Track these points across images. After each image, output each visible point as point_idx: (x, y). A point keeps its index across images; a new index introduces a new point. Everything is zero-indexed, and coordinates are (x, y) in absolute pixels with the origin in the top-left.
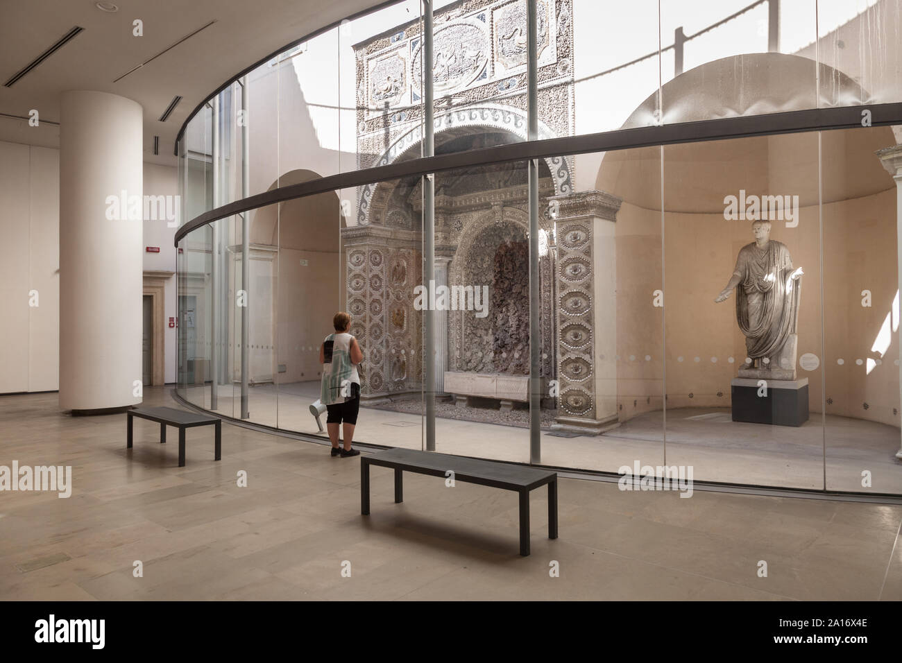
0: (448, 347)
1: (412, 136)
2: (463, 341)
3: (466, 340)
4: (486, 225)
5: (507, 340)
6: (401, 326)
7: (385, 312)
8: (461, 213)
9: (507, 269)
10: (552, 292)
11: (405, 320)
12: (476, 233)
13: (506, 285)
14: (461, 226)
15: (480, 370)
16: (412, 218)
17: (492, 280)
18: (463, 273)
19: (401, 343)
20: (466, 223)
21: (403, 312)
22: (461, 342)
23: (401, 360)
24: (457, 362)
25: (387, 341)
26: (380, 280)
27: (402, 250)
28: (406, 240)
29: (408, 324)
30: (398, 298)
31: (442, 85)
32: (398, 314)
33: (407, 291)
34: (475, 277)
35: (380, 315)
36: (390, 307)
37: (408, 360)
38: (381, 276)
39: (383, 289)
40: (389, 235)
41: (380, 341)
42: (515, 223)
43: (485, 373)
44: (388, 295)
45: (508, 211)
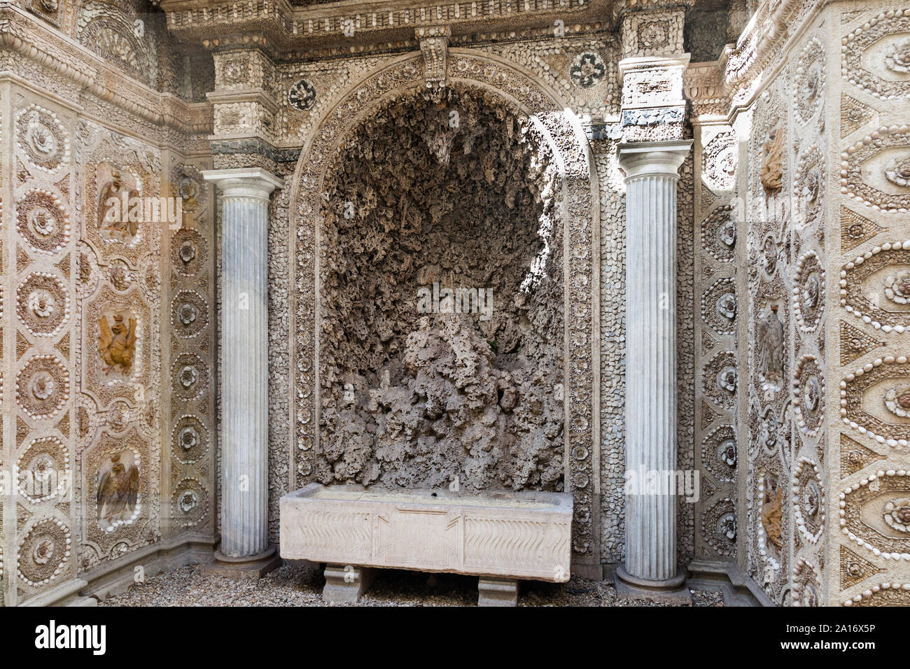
0: (270, 420)
2: (317, 404)
3: (326, 401)
4: (393, 94)
5: (450, 400)
6: (126, 365)
7: (73, 324)
8: (310, 61)
9: (408, 227)
10: (596, 275)
11: (138, 350)
12: (361, 116)
13: (403, 267)
14: (312, 98)
15: (373, 482)
16: (158, 58)
17: (375, 251)
18: (319, 222)
19: (126, 415)
20: (327, 89)
21: (133, 323)
22: (310, 408)
23: (127, 468)
24: (297, 460)
25: (82, 415)
26: (58, 214)
27: (128, 140)
28: (141, 115)
29: (147, 359)
30: (117, 281)
32: (116, 331)
33: (146, 265)
34: (343, 238)
35: (58, 333)
36: (92, 305)
37: (145, 462)
38: (59, 200)
39: (70, 248)
40: (90, 76)
41: (58, 415)
42: (483, 91)
43: (390, 489)
44: (85, 270)
45: (465, 57)
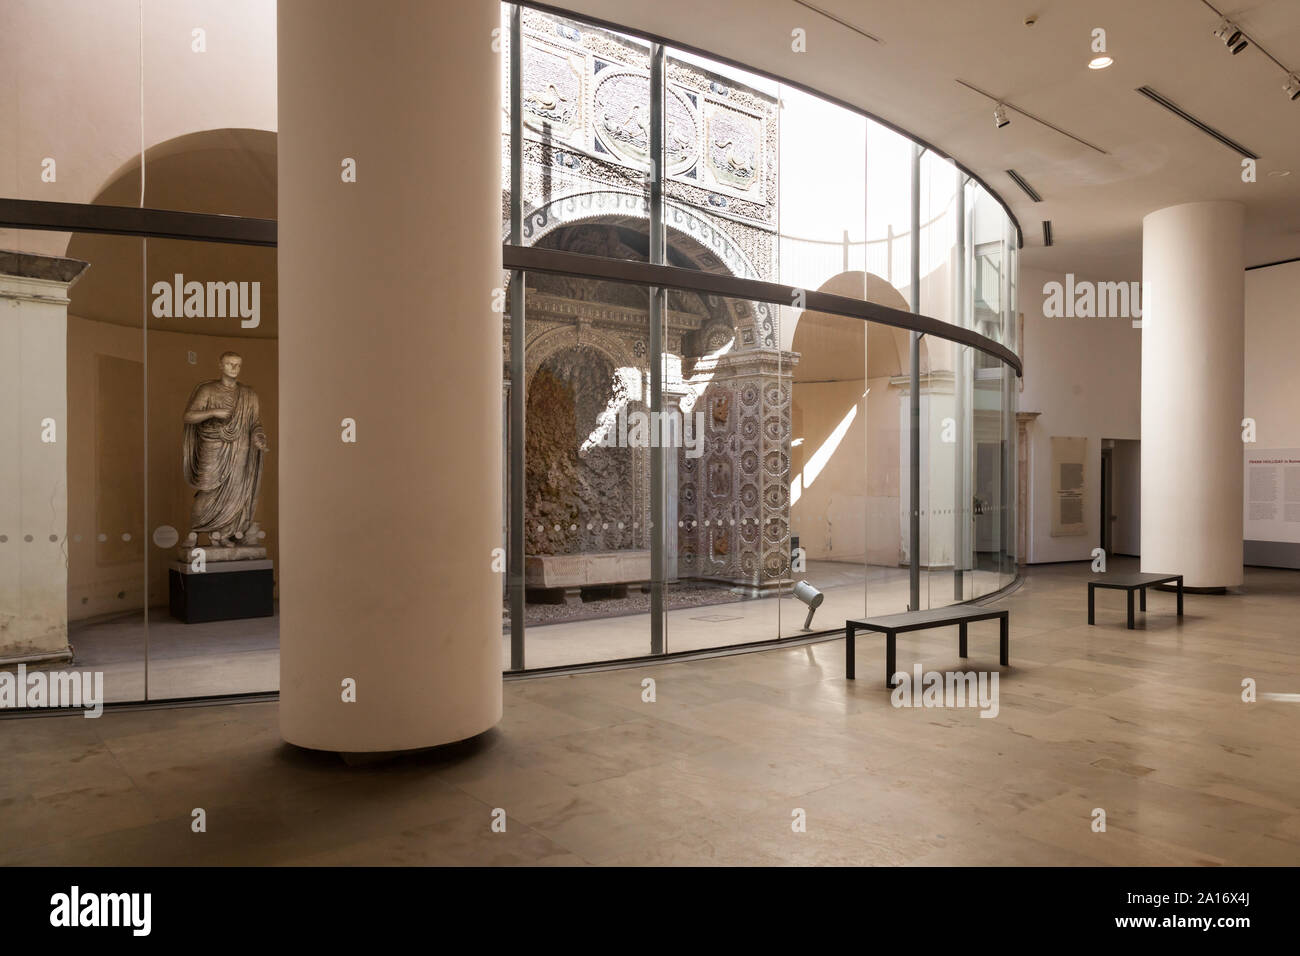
1: (590, 201)
31: (639, 153)
